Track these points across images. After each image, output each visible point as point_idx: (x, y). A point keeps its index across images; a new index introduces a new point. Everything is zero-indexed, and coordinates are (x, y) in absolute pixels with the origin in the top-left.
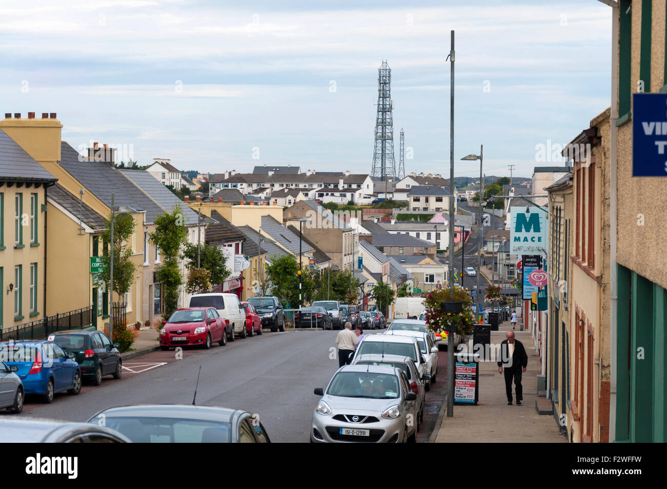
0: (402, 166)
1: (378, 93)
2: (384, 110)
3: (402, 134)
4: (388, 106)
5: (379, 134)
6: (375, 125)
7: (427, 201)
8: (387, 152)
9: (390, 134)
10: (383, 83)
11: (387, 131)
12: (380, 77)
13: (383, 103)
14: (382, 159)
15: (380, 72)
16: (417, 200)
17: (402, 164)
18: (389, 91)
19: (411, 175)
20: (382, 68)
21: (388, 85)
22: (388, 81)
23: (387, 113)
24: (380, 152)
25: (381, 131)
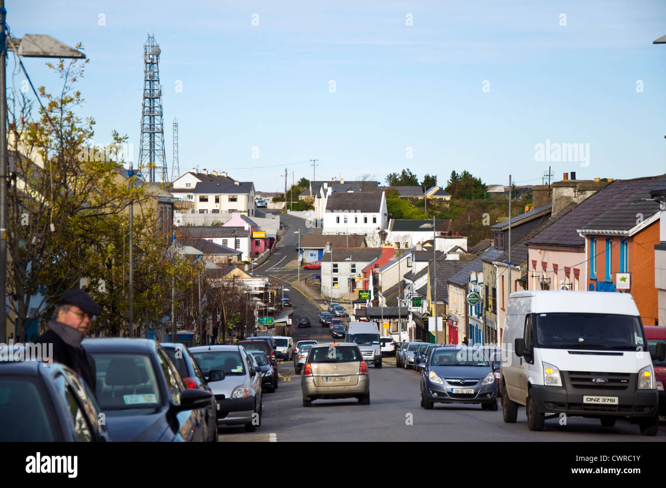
0: (176, 164)
1: (144, 75)
2: (152, 97)
3: (176, 125)
4: (156, 92)
5: (145, 126)
6: (141, 116)
7: (217, 200)
8: (157, 147)
9: (159, 126)
10: (149, 63)
11: (156, 122)
12: (146, 55)
13: (150, 87)
14: (150, 156)
15: (146, 49)
16: (203, 200)
17: (176, 162)
18: (158, 72)
19: (192, 171)
20: (148, 44)
21: (155, 65)
22: (155, 61)
23: (155, 100)
24: (148, 148)
25: (148, 122)
